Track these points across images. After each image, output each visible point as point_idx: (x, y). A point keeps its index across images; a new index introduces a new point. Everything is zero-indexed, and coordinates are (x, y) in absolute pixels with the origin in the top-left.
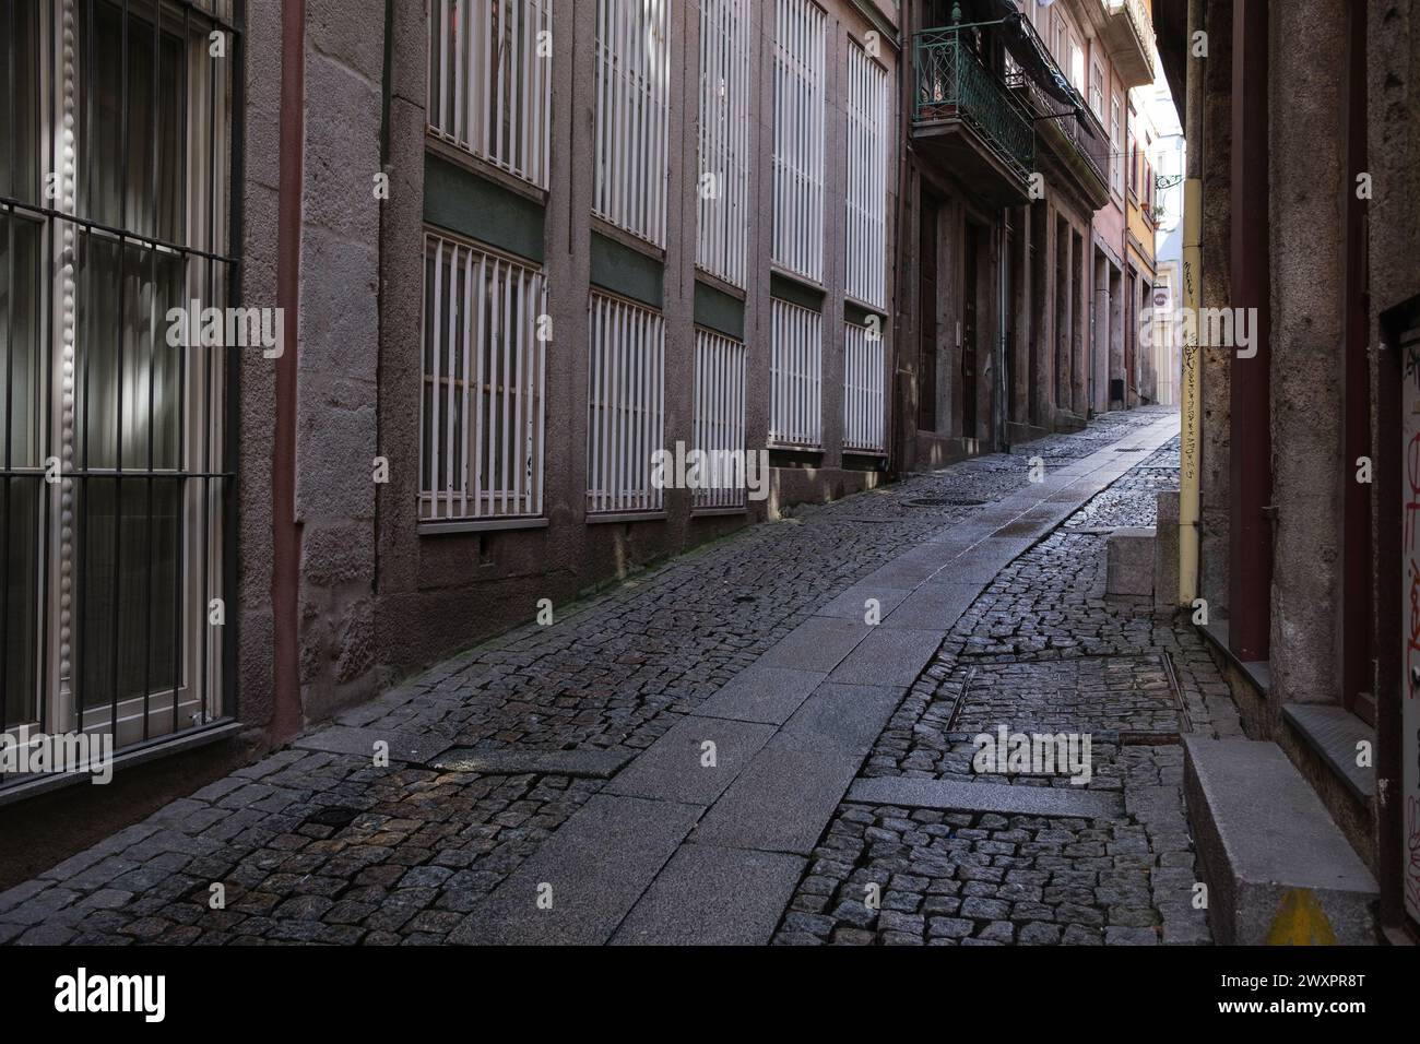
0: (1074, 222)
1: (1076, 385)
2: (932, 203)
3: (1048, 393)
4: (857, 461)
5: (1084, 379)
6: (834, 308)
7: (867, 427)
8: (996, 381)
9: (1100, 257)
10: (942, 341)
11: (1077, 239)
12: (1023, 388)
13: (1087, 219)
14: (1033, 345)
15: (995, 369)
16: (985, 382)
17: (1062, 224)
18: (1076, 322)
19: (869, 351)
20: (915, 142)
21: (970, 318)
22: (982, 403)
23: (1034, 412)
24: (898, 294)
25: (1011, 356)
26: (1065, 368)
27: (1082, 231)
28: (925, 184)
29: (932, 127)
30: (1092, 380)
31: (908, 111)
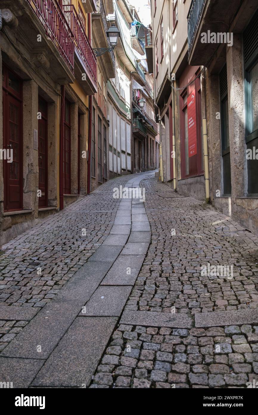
0: (152, 138)
1: (153, 163)
2: (135, 139)
3: (149, 165)
4: (128, 171)
5: (155, 162)
6: (126, 153)
7: (129, 168)
8: (142, 162)
9: (157, 143)
10: (136, 157)
11: (153, 141)
12: (146, 163)
13: (154, 137)
14: (147, 157)
15: (142, 161)
16: (141, 163)
17: (151, 139)
18: (153, 153)
19: (129, 159)
20: (133, 133)
21: (139, 154)
22: (141, 165)
23: (147, 167)
24: (132, 152)
25: (144, 159)
26: (152, 161)
27: (154, 139)
28: (134, 137)
29: (135, 131)
30: (156, 163)
31: (132, 128)
